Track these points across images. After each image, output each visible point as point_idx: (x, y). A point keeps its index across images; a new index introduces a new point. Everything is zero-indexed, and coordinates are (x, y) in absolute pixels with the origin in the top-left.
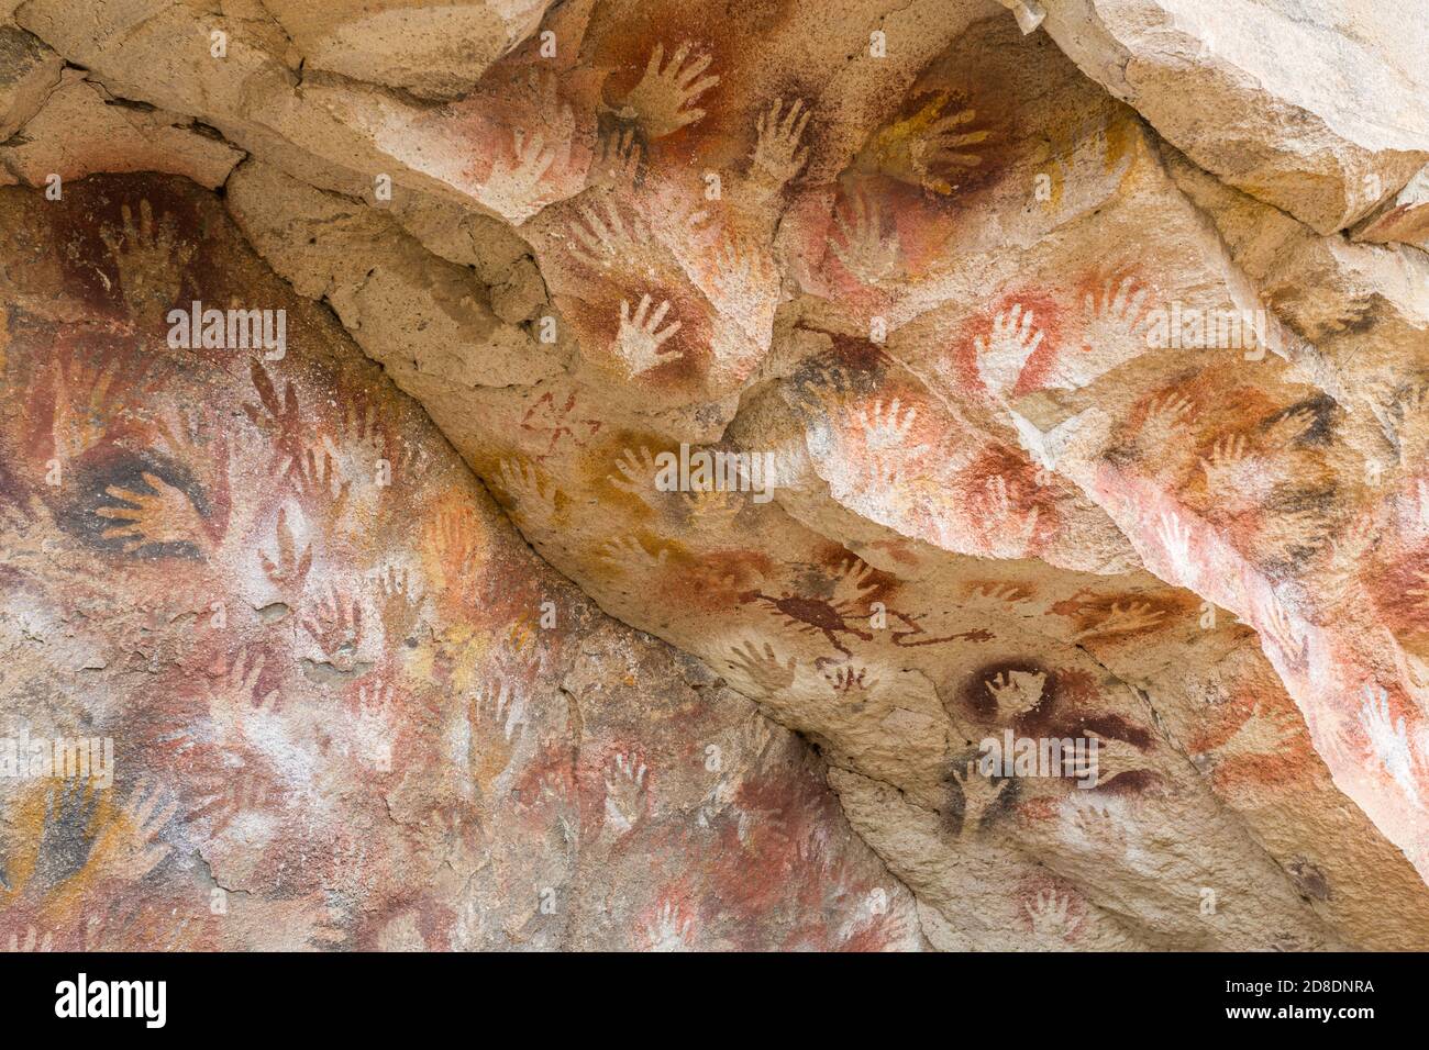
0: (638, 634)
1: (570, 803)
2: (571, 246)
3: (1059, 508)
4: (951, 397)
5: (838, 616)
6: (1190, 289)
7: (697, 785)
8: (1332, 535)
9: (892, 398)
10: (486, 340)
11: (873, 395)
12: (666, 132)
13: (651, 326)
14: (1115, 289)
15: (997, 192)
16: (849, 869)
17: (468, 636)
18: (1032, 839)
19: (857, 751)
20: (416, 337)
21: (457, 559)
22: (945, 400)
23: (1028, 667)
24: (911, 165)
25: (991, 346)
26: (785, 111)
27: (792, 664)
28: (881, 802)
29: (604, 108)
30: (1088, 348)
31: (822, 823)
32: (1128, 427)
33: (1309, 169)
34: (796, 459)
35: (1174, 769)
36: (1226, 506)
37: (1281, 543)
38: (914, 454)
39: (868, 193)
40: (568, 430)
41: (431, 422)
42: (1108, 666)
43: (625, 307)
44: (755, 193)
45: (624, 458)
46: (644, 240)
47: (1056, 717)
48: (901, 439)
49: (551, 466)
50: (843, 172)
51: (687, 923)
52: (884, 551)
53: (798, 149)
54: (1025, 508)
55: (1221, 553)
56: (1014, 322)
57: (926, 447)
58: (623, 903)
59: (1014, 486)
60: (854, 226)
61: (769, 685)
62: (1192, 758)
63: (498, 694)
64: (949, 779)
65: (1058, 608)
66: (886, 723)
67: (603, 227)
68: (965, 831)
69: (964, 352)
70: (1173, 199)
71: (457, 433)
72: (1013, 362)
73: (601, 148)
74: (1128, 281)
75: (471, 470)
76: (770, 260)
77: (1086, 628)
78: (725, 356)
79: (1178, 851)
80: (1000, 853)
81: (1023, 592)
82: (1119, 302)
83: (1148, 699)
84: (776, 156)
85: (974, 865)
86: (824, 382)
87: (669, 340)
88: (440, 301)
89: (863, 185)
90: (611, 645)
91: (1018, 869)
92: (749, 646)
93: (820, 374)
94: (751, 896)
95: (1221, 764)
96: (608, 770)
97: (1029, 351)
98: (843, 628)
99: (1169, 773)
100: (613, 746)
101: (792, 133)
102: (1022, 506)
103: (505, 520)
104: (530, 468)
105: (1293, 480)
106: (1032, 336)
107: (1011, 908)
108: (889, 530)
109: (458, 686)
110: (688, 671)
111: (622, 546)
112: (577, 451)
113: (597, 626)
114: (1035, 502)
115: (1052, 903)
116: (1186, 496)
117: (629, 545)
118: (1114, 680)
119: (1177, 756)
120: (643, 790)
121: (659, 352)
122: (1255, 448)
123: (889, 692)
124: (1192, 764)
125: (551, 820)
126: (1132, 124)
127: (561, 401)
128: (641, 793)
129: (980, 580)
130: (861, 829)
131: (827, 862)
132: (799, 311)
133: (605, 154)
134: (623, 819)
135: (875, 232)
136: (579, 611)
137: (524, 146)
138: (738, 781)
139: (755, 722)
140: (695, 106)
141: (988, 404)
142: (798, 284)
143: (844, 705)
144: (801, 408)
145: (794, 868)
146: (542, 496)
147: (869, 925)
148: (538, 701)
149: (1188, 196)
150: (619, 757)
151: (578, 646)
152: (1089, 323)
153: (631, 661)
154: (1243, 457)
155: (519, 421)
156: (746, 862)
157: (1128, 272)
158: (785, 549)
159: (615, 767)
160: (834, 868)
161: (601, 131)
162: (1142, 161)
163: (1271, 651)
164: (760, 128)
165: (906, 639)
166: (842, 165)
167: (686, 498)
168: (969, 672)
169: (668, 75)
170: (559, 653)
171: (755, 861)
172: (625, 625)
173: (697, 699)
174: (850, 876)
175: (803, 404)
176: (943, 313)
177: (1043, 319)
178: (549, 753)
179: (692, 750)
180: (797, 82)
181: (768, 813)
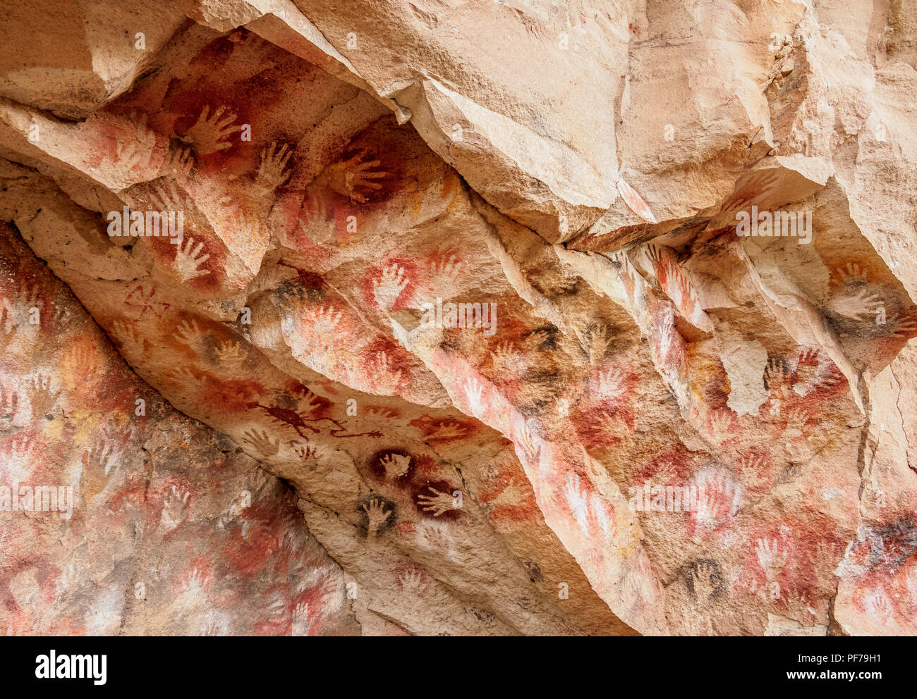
0: (193, 421)
1: (141, 512)
2: (150, 207)
3: (412, 371)
4: (360, 308)
5: (301, 419)
6: (483, 264)
7: (219, 505)
8: (556, 395)
9: (329, 305)
10: (104, 253)
11: (319, 303)
12: (208, 152)
13: (194, 255)
14: (447, 261)
15: (389, 204)
16: (307, 554)
17: (87, 415)
18: (402, 543)
19: (312, 491)
20: (65, 248)
21: (84, 373)
22: (357, 309)
23: (402, 452)
24: (345, 186)
25: (381, 284)
26: (278, 150)
27: (277, 442)
28: (327, 519)
29: (175, 136)
30: (432, 290)
31: (293, 528)
32: (452, 332)
33: (541, 210)
34: (275, 333)
35: (472, 509)
36: (503, 377)
37: (531, 398)
38: (339, 336)
39: (321, 197)
40: (151, 308)
41: (74, 296)
42: (441, 455)
44: (259, 190)
45: (183, 326)
46: (191, 208)
47: (415, 479)
48: (333, 328)
49: (141, 326)
50: (309, 185)
51: (207, 580)
52: (320, 386)
53: (285, 170)
54: (394, 369)
55: (499, 399)
56: (394, 272)
57: (346, 333)
58: (167, 567)
59: (390, 358)
60: (312, 214)
61: (265, 453)
62: (481, 504)
63: (102, 449)
64: (361, 509)
65: (413, 423)
66: (328, 477)
67: (168, 199)
68: (369, 536)
69: (367, 285)
70: (475, 218)
71: (88, 303)
72: (393, 293)
73: (169, 156)
74: (453, 257)
75: (98, 324)
76: (265, 227)
77: (429, 434)
78: (232, 275)
79: (474, 552)
80: (387, 549)
81: (394, 413)
82: (449, 267)
83: (461, 473)
84: (271, 172)
85: (374, 554)
86: (293, 294)
87: (203, 263)
88: (78, 229)
89: (319, 193)
90: (175, 426)
91: (396, 558)
92: (254, 431)
93: (292, 290)
94: (247, 566)
95: (494, 509)
96: (166, 494)
97: (402, 288)
98: (304, 425)
99: (470, 512)
100: (171, 481)
101: (281, 161)
102: (393, 369)
103: (116, 353)
104: (130, 326)
105: (537, 366)
106: (403, 280)
107: (391, 578)
108: (322, 376)
109: (77, 443)
110: (220, 443)
111: (181, 373)
112: (157, 319)
113: (169, 415)
114: (400, 367)
115: (413, 576)
116: (483, 370)
117: (185, 373)
118: (444, 463)
119: (474, 503)
120: (186, 506)
121: (198, 269)
122: (518, 348)
123: (329, 460)
124: (480, 508)
125: (127, 520)
126: (455, 177)
127: (147, 291)
128: (185, 508)
129: (370, 405)
130: (315, 533)
131: (294, 549)
132: (279, 256)
133: (172, 160)
134: (172, 522)
135: (323, 218)
136: (159, 406)
137: (123, 150)
138: (244, 504)
139: (257, 472)
140: (225, 141)
141: (379, 313)
142: (279, 241)
143: (305, 466)
144: (280, 307)
145: (274, 553)
146: (137, 341)
147: (315, 584)
148: (127, 454)
149: (483, 217)
150: (174, 487)
151: (156, 426)
152: (433, 276)
153: (187, 435)
154: (512, 353)
155: (124, 300)
156: (245, 548)
157: (454, 253)
158: (270, 382)
159: (170, 493)
160: (297, 553)
161: (171, 148)
162: (459, 197)
163: (519, 452)
164: (263, 156)
165: (338, 434)
166: (308, 181)
167: (216, 349)
168: (371, 453)
169: (211, 122)
170: (143, 428)
171: (250, 548)
172: (185, 415)
173: (225, 458)
174: (306, 558)
175: (281, 305)
176: (356, 264)
177: (409, 272)
178: (132, 483)
179: (218, 486)
180: (285, 135)
181: (260, 522)
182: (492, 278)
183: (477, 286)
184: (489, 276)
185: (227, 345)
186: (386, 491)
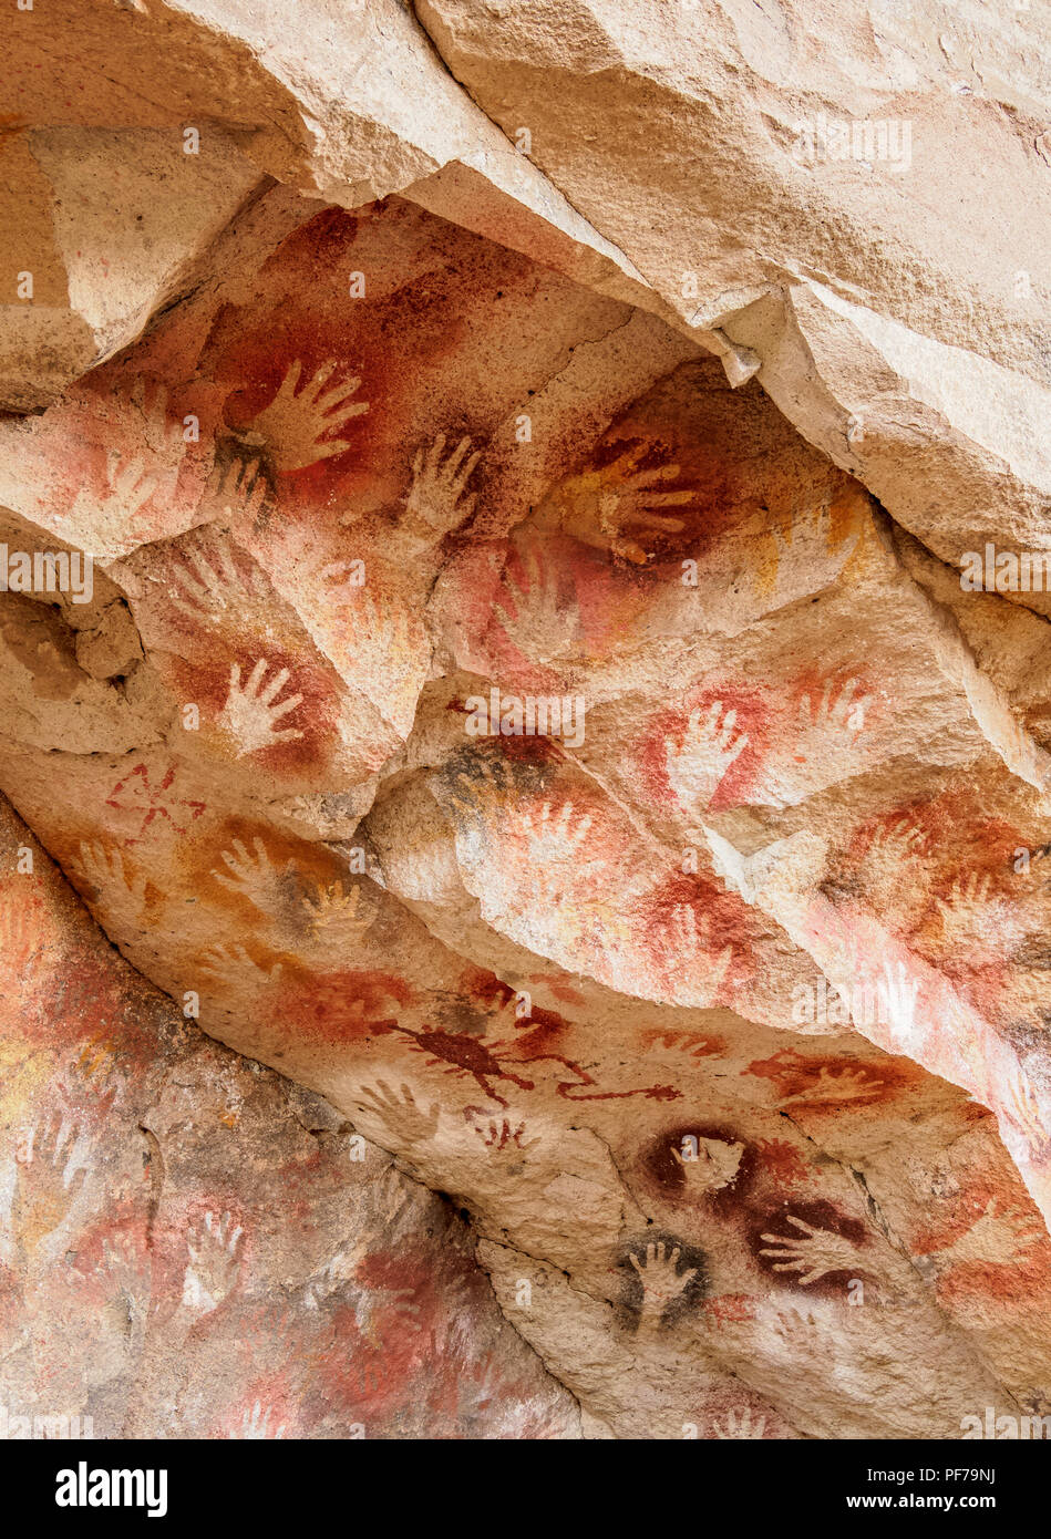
0: (245, 1063)
1: (141, 1272)
2: (173, 593)
3: (756, 949)
4: (634, 806)
5: (492, 1058)
6: (924, 699)
7: (306, 1255)
9: (564, 800)
10: (67, 696)
11: (540, 796)
12: (299, 465)
13: (267, 697)
14: (837, 691)
15: (701, 565)
16: (497, 1368)
17: (25, 1056)
18: (722, 1345)
19: (511, 1222)
21: (18, 961)
22: (626, 808)
23: (723, 1134)
24: (599, 525)
25: (684, 748)
26: (449, 450)
27: (435, 1111)
28: (542, 1286)
29: (226, 432)
30: (801, 759)
31: (467, 1307)
32: (847, 856)
34: (441, 867)
35: (893, 1271)
36: (966, 958)
37: (1031, 1006)
38: (586, 871)
39: (545, 554)
40: (164, 812)
42: (818, 1141)
43: (236, 672)
44: (406, 544)
45: (233, 851)
46: (263, 594)
47: (755, 1197)
48: (572, 852)
49: (141, 853)
50: (517, 527)
52: (543, 986)
53: (464, 496)
54: (717, 946)
55: (956, 1013)
56: (713, 722)
57: (602, 864)
58: (199, 1400)
59: (705, 919)
60: (526, 593)
61: (406, 1135)
62: (914, 1259)
63: (57, 1130)
64: (624, 1264)
65: (756, 1068)
66: (549, 1191)
67: (213, 575)
68: (642, 1330)
69: (651, 752)
70: (906, 592)
71: (27, 804)
72: (710, 770)
73: (215, 479)
74: (852, 684)
75: (44, 850)
76: (420, 626)
77: (791, 1093)
78: (353, 741)
79: (896, 1372)
80: (685, 1358)
81: (713, 1046)
82: (841, 707)
83: (865, 1183)
84: (434, 501)
85: (652, 1371)
86: (482, 775)
87: (287, 715)
88: (13, 644)
89: (541, 545)
90: (209, 1075)
91: (706, 1380)
92: (383, 1086)
93: (478, 766)
94: (367, 1398)
95: (947, 1270)
96: (192, 1232)
97: (731, 757)
98: (498, 1072)
99: (887, 1276)
100: (203, 1201)
101: (456, 476)
102: (714, 944)
103: (84, 914)
104: (116, 854)
105: (1047, 931)
106: (734, 740)
107: (694, 1427)
108: (549, 962)
110: (306, 1111)
111: (226, 956)
112: (177, 838)
113: (195, 1050)
114: (729, 941)
115: (745, 1423)
116: (917, 942)
117: (236, 956)
118: (824, 1158)
119: (897, 1256)
120: (236, 1260)
121: (275, 729)
122: (1002, 891)
123: (553, 1154)
124: (913, 1268)
125: (112, 1292)
126: (860, 500)
127: (157, 775)
128: (234, 1262)
129: (661, 1030)
130: (516, 1319)
131: (469, 1357)
132: (452, 690)
133: (222, 486)
134: (207, 1295)
135: (551, 601)
136: (172, 1030)
137: (118, 472)
138: (360, 1254)
139: (387, 1179)
140: (335, 437)
141: (678, 817)
142: (452, 656)
143: (498, 1166)
144: (451, 805)
145: (427, 1365)
146: (130, 888)
148: (110, 1140)
149: (925, 589)
150: (209, 1216)
151: (167, 1075)
152: (803, 729)
153: (234, 1095)
154: (988, 900)
155: (105, 796)
156: (365, 1354)
157: (853, 673)
158: (427, 975)
159: (202, 1229)
160: (478, 1365)
161: (218, 459)
162: (870, 545)
163: (1009, 1138)
164: (416, 467)
165: (576, 1092)
166: (515, 518)
167: (307, 903)
168: (651, 1135)
169: (306, 396)
170: (142, 1081)
171: (375, 1353)
172: (229, 1050)
173: (316, 1147)
174: (498, 1377)
175: (455, 801)
176: (627, 705)
177: (750, 721)
178: (119, 1207)
179: (304, 1212)
180: (465, 417)
181: (396, 1294)
182: (945, 729)
183: (909, 749)
184: (937, 725)
185: (332, 895)
186: (686, 1223)
